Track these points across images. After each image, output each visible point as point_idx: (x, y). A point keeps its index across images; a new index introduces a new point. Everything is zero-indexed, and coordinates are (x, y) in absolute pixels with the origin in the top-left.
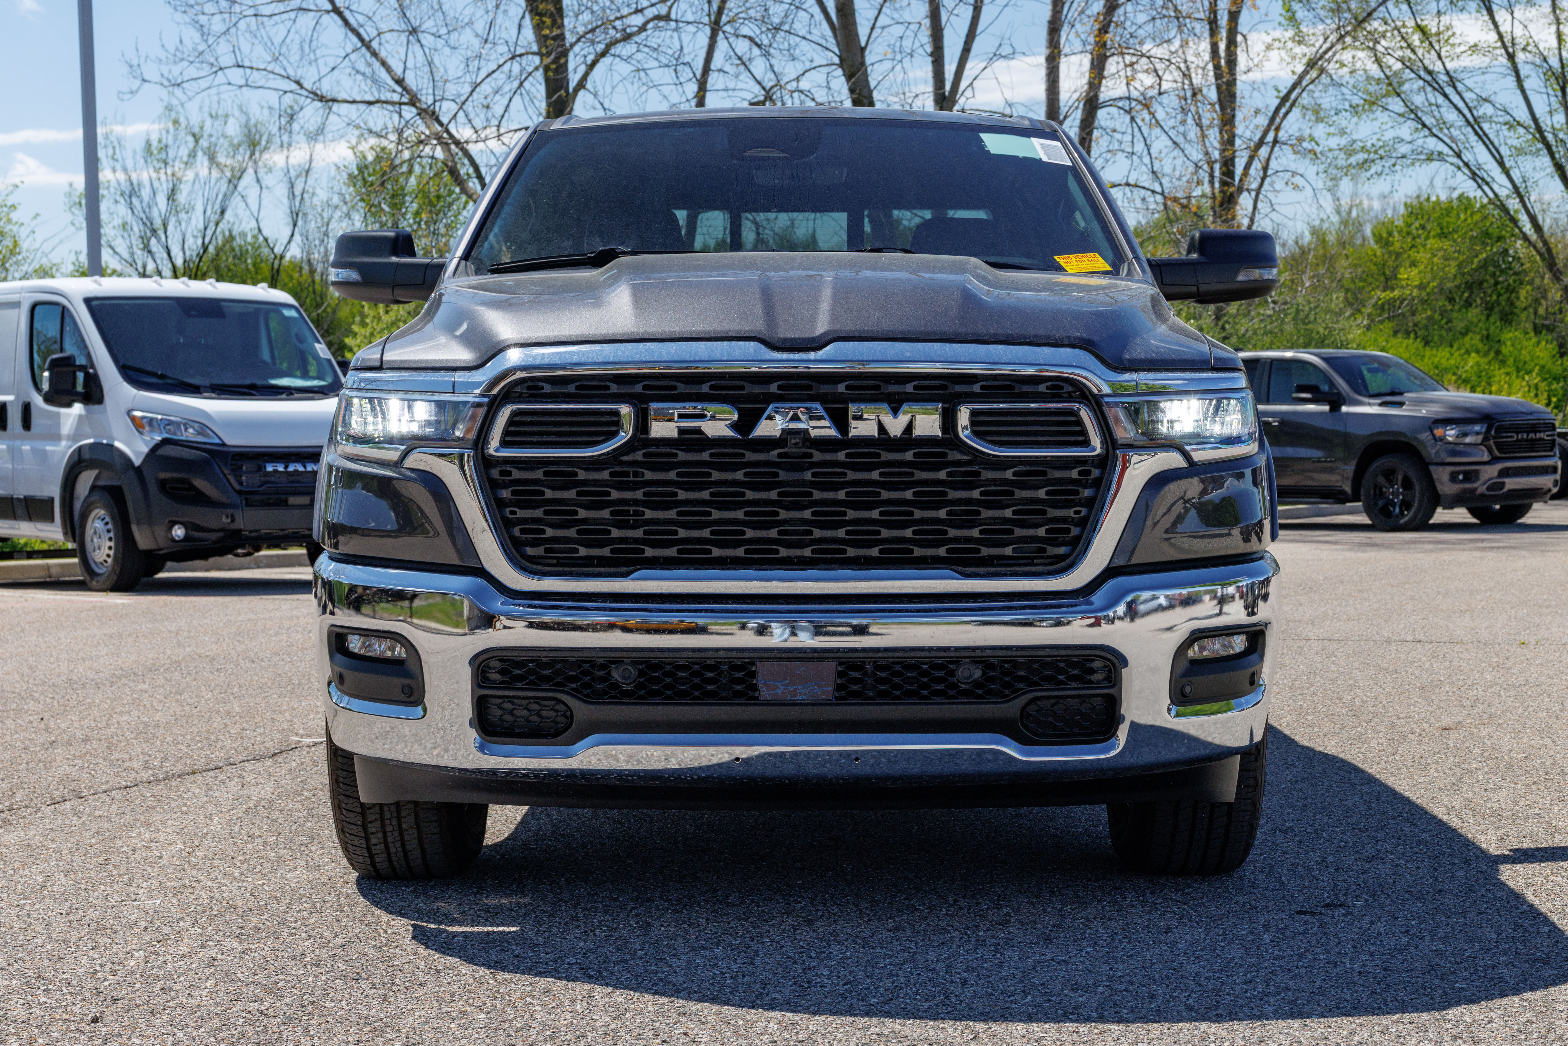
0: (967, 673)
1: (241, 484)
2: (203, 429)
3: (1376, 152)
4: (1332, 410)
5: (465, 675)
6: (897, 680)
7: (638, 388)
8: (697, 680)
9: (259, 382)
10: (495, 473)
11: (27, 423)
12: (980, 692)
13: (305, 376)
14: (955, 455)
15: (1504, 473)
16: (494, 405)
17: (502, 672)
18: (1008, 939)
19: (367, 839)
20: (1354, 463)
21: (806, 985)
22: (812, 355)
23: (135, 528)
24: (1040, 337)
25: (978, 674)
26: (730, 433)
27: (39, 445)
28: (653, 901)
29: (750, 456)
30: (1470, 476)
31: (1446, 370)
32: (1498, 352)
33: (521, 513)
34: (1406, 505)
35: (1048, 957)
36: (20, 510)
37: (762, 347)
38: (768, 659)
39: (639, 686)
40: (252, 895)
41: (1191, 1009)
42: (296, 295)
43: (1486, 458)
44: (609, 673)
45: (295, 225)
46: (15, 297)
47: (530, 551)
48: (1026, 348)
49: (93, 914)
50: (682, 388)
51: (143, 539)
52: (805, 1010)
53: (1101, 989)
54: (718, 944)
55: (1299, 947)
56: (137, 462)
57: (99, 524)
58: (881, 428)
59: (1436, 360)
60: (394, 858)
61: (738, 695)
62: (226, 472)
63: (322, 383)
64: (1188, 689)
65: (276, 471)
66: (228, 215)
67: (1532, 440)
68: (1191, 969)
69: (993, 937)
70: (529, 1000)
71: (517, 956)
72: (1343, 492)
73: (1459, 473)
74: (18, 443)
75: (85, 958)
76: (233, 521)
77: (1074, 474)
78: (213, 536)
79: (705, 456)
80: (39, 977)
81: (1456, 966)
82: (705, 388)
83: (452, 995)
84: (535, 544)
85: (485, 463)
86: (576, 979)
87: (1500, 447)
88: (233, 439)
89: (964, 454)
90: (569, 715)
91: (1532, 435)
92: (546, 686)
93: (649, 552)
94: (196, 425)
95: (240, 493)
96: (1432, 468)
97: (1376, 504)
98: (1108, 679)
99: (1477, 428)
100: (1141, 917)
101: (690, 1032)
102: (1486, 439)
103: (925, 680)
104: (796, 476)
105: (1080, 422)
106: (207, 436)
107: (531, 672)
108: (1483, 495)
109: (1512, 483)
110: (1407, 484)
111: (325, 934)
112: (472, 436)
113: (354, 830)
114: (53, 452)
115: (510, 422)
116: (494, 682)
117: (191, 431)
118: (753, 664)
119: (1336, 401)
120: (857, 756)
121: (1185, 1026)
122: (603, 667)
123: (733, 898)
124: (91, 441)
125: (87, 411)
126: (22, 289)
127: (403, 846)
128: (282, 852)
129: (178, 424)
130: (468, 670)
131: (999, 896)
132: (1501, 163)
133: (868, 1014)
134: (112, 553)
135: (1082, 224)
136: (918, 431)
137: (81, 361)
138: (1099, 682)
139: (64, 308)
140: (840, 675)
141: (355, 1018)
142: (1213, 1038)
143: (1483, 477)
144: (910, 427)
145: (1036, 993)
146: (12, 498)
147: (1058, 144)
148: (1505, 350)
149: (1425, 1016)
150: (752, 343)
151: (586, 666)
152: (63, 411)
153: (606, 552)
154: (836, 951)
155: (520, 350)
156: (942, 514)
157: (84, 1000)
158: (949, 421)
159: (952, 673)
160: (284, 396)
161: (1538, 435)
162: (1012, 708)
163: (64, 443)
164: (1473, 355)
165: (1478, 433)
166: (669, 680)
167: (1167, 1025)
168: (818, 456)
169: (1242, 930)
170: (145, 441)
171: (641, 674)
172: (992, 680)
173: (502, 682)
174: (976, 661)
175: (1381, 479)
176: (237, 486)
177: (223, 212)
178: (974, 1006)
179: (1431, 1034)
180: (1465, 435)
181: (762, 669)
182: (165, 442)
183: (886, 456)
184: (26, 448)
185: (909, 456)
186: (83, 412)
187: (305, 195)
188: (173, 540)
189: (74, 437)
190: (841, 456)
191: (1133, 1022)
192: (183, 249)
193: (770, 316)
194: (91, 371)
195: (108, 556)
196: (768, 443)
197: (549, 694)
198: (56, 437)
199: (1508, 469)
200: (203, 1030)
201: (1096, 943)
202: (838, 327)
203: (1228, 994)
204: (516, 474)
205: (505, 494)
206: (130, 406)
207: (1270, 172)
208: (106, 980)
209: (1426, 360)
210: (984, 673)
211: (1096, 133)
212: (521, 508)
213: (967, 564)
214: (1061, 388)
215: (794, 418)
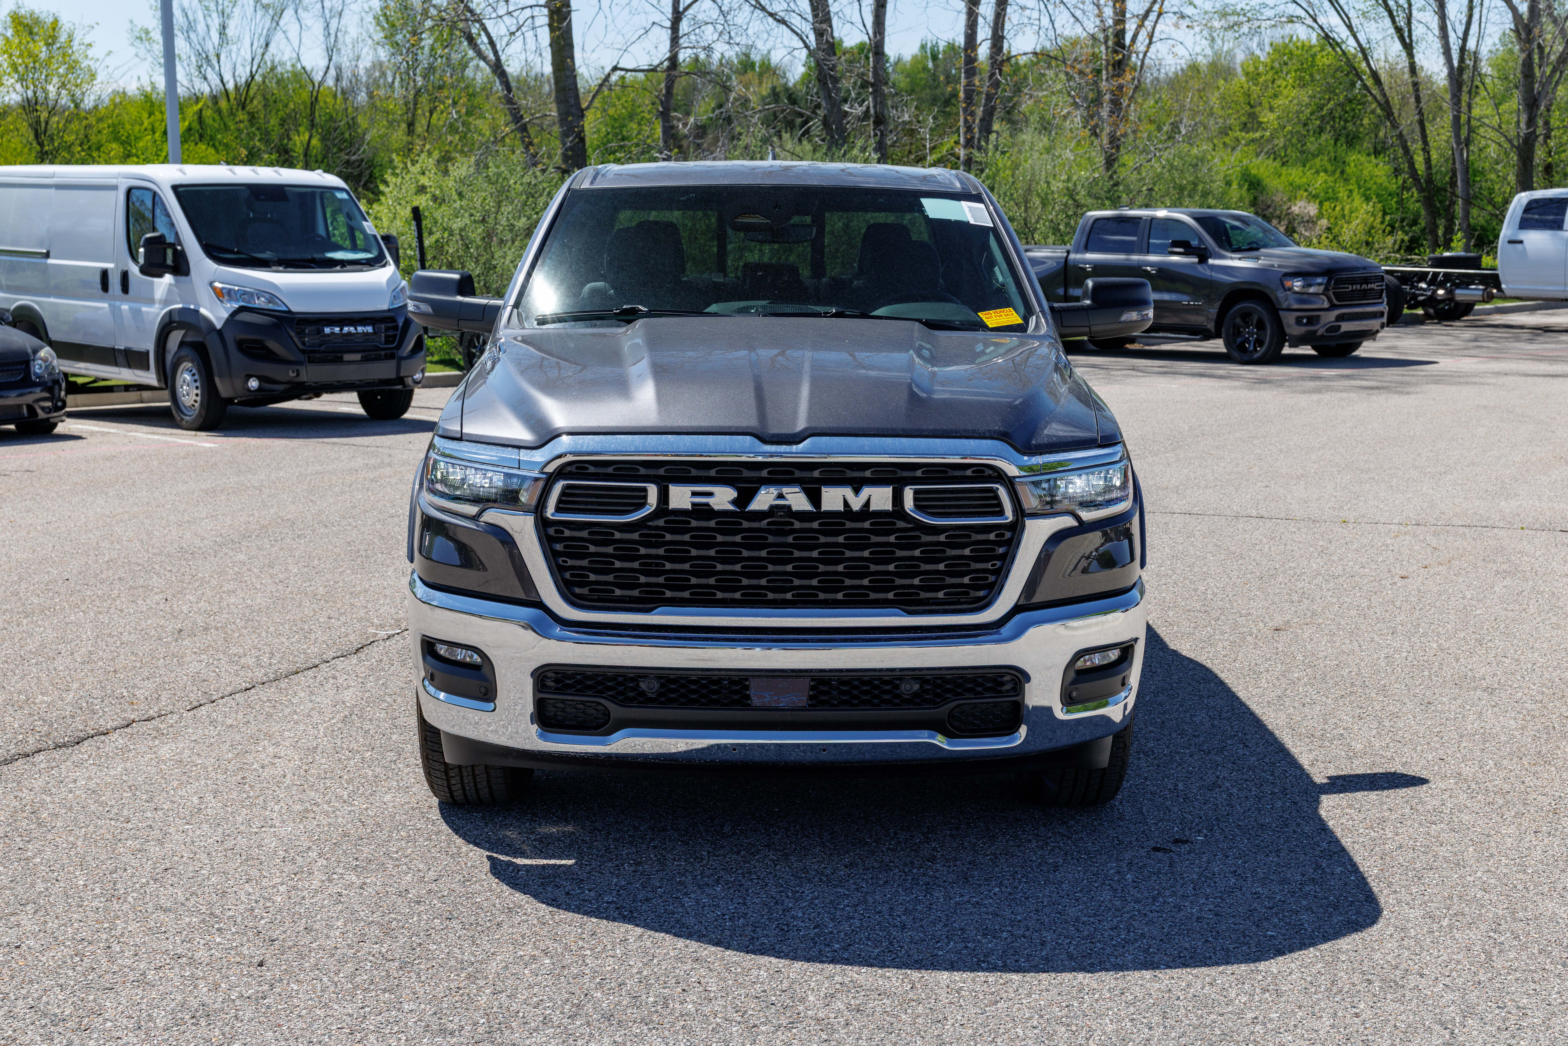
0: (908, 687)
1: (304, 344)
2: (272, 298)
3: (1244, 15)
4: (1201, 262)
5: (528, 685)
6: (855, 692)
7: (661, 472)
8: (704, 691)
9: (317, 256)
10: (551, 531)
11: (125, 288)
12: (918, 701)
13: (354, 248)
14: (901, 524)
15: (1341, 318)
16: (551, 479)
17: (556, 681)
18: (936, 877)
19: (448, 780)
20: (1218, 304)
21: (786, 928)
22: (794, 448)
23: (217, 380)
24: (968, 431)
25: (916, 687)
26: (731, 507)
27: (135, 305)
28: (666, 831)
29: (746, 524)
30: (1312, 321)
31: (1299, 188)
32: (1342, 172)
33: (570, 563)
34: (1259, 342)
35: (966, 898)
36: (120, 359)
37: (756, 441)
38: (758, 676)
39: (660, 695)
40: (360, 820)
41: (1071, 957)
42: (346, 179)
43: (1326, 305)
44: (638, 685)
45: (330, 60)
46: (113, 182)
47: (577, 590)
48: (957, 441)
49: (242, 841)
50: (694, 472)
51: (224, 388)
52: (786, 956)
53: (1005, 935)
54: (718, 882)
55: (1154, 889)
56: (219, 326)
57: (187, 377)
58: (846, 504)
59: (1291, 179)
60: (468, 794)
61: (735, 702)
62: (292, 334)
63: (369, 256)
64: (1074, 694)
65: (333, 333)
66: (272, 48)
67: (1364, 290)
68: (1072, 912)
69: (924, 875)
70: (580, 943)
71: (568, 894)
72: (1208, 331)
73: (1303, 317)
74: (117, 303)
75: (243, 892)
76: (298, 375)
77: (992, 536)
78: (281, 387)
79: (712, 524)
80: (211, 914)
81: (1269, 911)
82: (712, 473)
83: (523, 937)
84: (582, 585)
85: (543, 524)
86: (614, 920)
87: (1338, 296)
88: (297, 307)
89: (909, 523)
90: (607, 713)
91: (1364, 286)
92: (590, 693)
93: (669, 594)
94: (267, 296)
95: (303, 352)
96: (1281, 313)
97: (1235, 342)
98: (1014, 689)
99: (1319, 280)
100: (1035, 853)
101: (702, 980)
102: (1327, 289)
103: (877, 692)
104: (780, 539)
105: (997, 497)
106: (276, 304)
107: (578, 682)
108: (1322, 336)
109: (1347, 327)
110: (1260, 326)
111: (421, 866)
112: (534, 502)
113: (438, 774)
114: (148, 313)
115: (563, 494)
116: (550, 687)
117: (263, 299)
118: (747, 680)
119: (1203, 256)
120: (824, 748)
121: (1067, 976)
122: (633, 679)
123: (727, 829)
124: (180, 306)
125: (176, 281)
126: (119, 174)
127: (475, 785)
128: (378, 770)
129: (251, 295)
130: (530, 681)
131: (928, 827)
132: (1350, 27)
133: (833, 961)
134: (198, 399)
135: (1001, 279)
136: (874, 507)
137: (170, 239)
138: (1007, 691)
139: (155, 194)
140: (812, 688)
141: (452, 962)
142: (1087, 989)
143: (1323, 322)
144: (867, 503)
145: (956, 938)
146: (114, 349)
147: (982, 206)
148: (1348, 170)
149: (1243, 967)
150: (748, 437)
151: (621, 679)
152: (156, 280)
153: (636, 593)
154: (807, 888)
155: (570, 437)
156: (891, 567)
157: (248, 940)
158: (898, 498)
159: (897, 687)
160: (338, 268)
161: (1370, 286)
162: (942, 712)
163: (157, 306)
164: (1322, 174)
165: (1320, 284)
166: (683, 691)
167: (1053, 975)
168: (797, 525)
169: (1111, 868)
170: (225, 308)
171: (662, 685)
172: (926, 691)
173: (557, 689)
175: (1238, 321)
176: (301, 346)
177: (267, 45)
178: (911, 953)
179: (1246, 986)
180: (1310, 285)
181: (753, 684)
182: (241, 309)
183: (849, 525)
184: (125, 307)
185: (867, 525)
186: (173, 282)
187: (339, 34)
188: (249, 390)
189: (166, 302)
190: (815, 525)
191: (1028, 971)
192: (234, 76)
193: (762, 415)
194: (179, 248)
195: (196, 401)
196: (759, 515)
197: (592, 699)
198: (151, 301)
199: (1344, 314)
200: (341, 975)
201: (1001, 883)
202: (814, 425)
203: (1099, 941)
204: (567, 533)
205: (559, 547)
206: (212, 279)
207: (1154, 39)
208: (262, 918)
209: (1282, 178)
210: (921, 687)
211: (1009, 10)
212: (571, 558)
213: (910, 605)
214: (983, 472)
215: (781, 496)
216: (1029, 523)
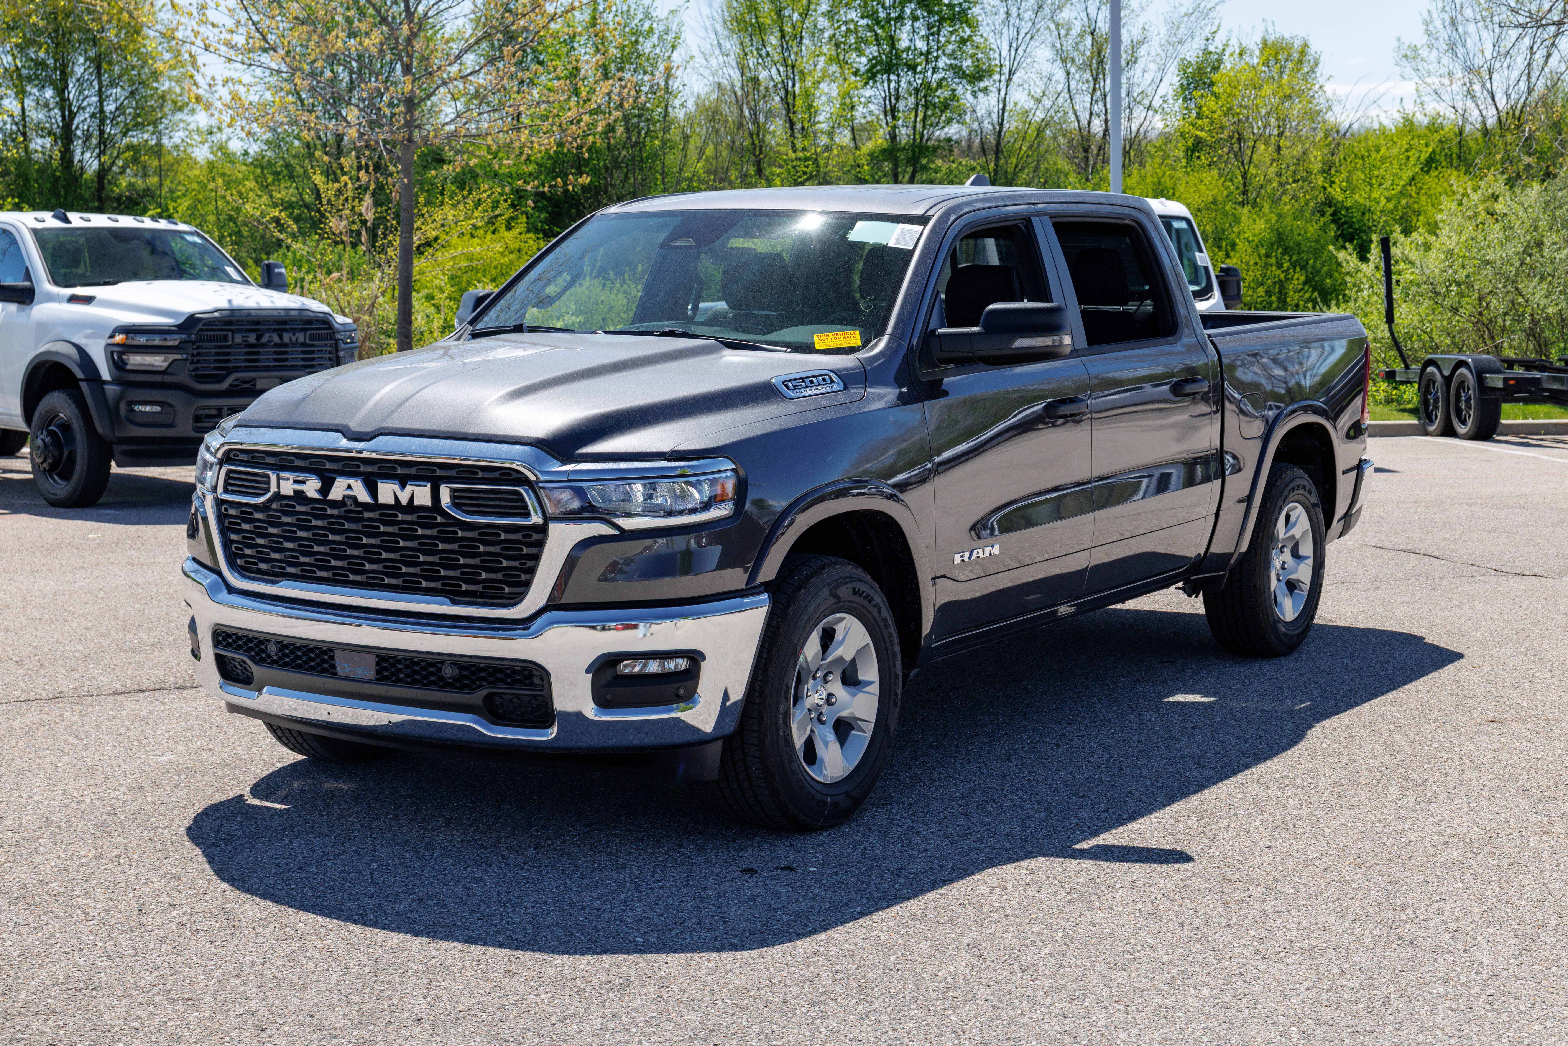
0: (449, 671)
5: (209, 641)
6: (408, 671)
7: (277, 461)
8: (305, 658)
10: (223, 509)
12: (457, 685)
14: (439, 519)
17: (223, 639)
22: (367, 445)
25: (455, 672)
26: (317, 495)
29: (326, 511)
33: (233, 537)
37: (343, 437)
38: (339, 648)
39: (280, 658)
44: (266, 648)
47: (239, 562)
50: (296, 463)
58: (396, 497)
61: (324, 671)
64: (609, 697)
77: (520, 536)
79: (306, 509)
82: (307, 464)
84: (241, 557)
89: (446, 518)
90: (251, 671)
92: (241, 651)
93: (288, 569)
98: (540, 684)
103: (425, 673)
104: (353, 526)
107: (234, 641)
112: (214, 484)
116: (221, 644)
118: (332, 651)
122: (263, 642)
130: (210, 637)
136: (417, 502)
138: (535, 685)
140: (377, 664)
144: (412, 498)
150: (338, 434)
151: (256, 641)
153: (269, 566)
156: (436, 559)
159: (440, 670)
162: (478, 697)
166: (292, 656)
168: (362, 514)
171: (279, 650)
172: (463, 677)
173: (224, 646)
174: (454, 664)
181: (337, 655)
183: (400, 517)
185: (413, 518)
190: (374, 515)
197: (242, 657)
204: (230, 511)
205: (226, 523)
210: (460, 672)
212: (233, 533)
213: (455, 596)
214: (510, 474)
215: (349, 487)
216: (553, 527)
